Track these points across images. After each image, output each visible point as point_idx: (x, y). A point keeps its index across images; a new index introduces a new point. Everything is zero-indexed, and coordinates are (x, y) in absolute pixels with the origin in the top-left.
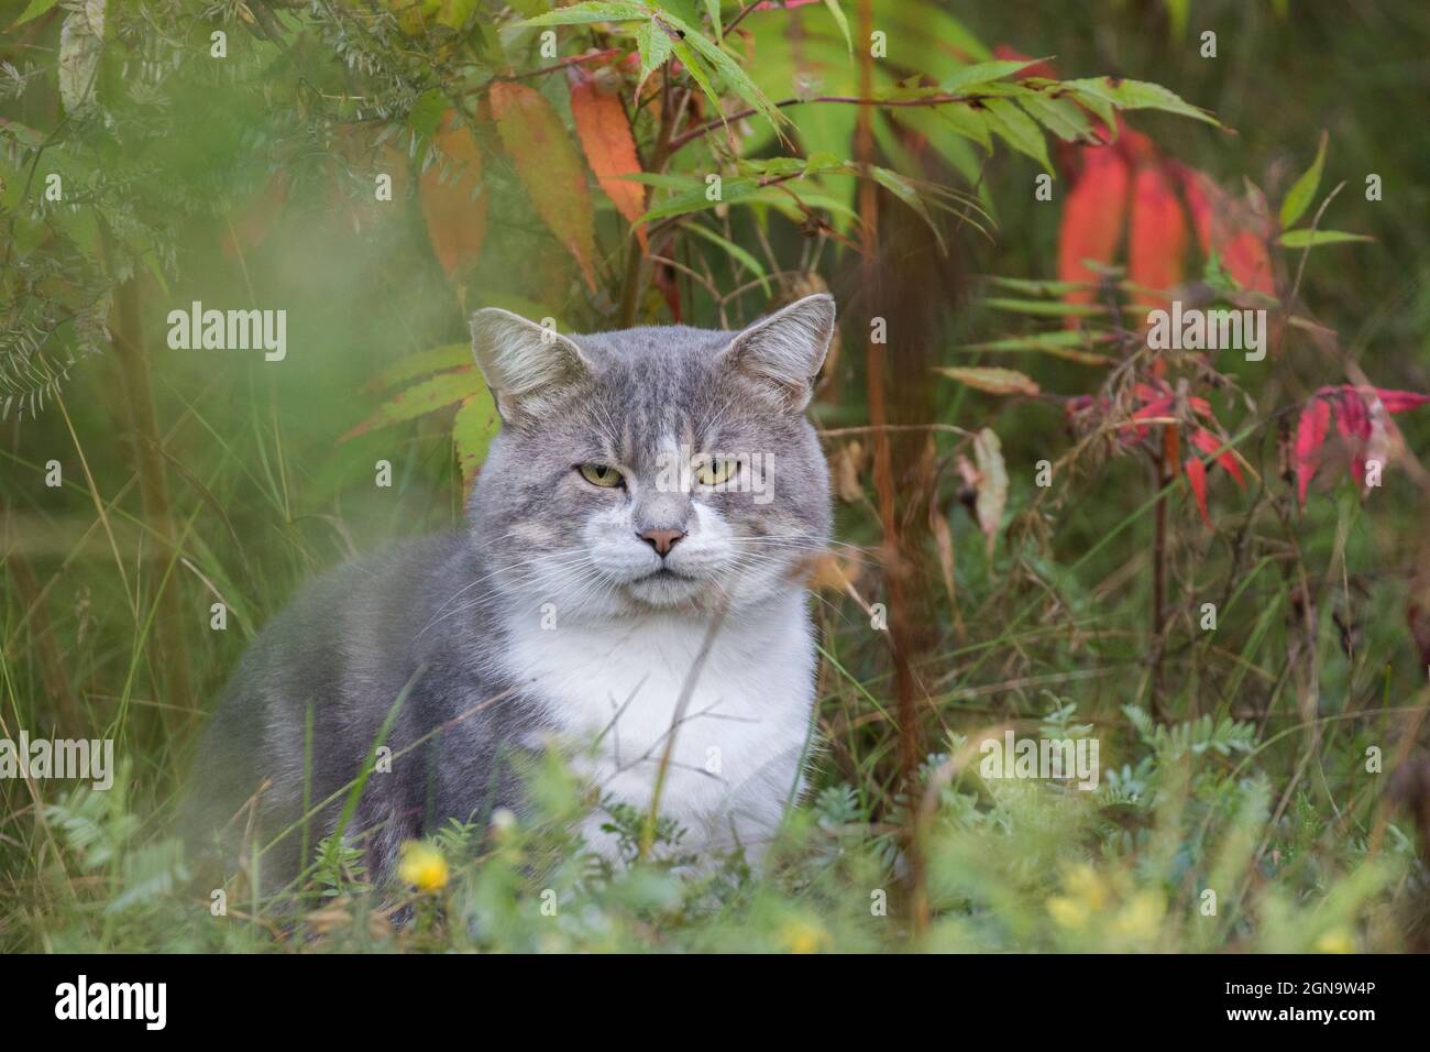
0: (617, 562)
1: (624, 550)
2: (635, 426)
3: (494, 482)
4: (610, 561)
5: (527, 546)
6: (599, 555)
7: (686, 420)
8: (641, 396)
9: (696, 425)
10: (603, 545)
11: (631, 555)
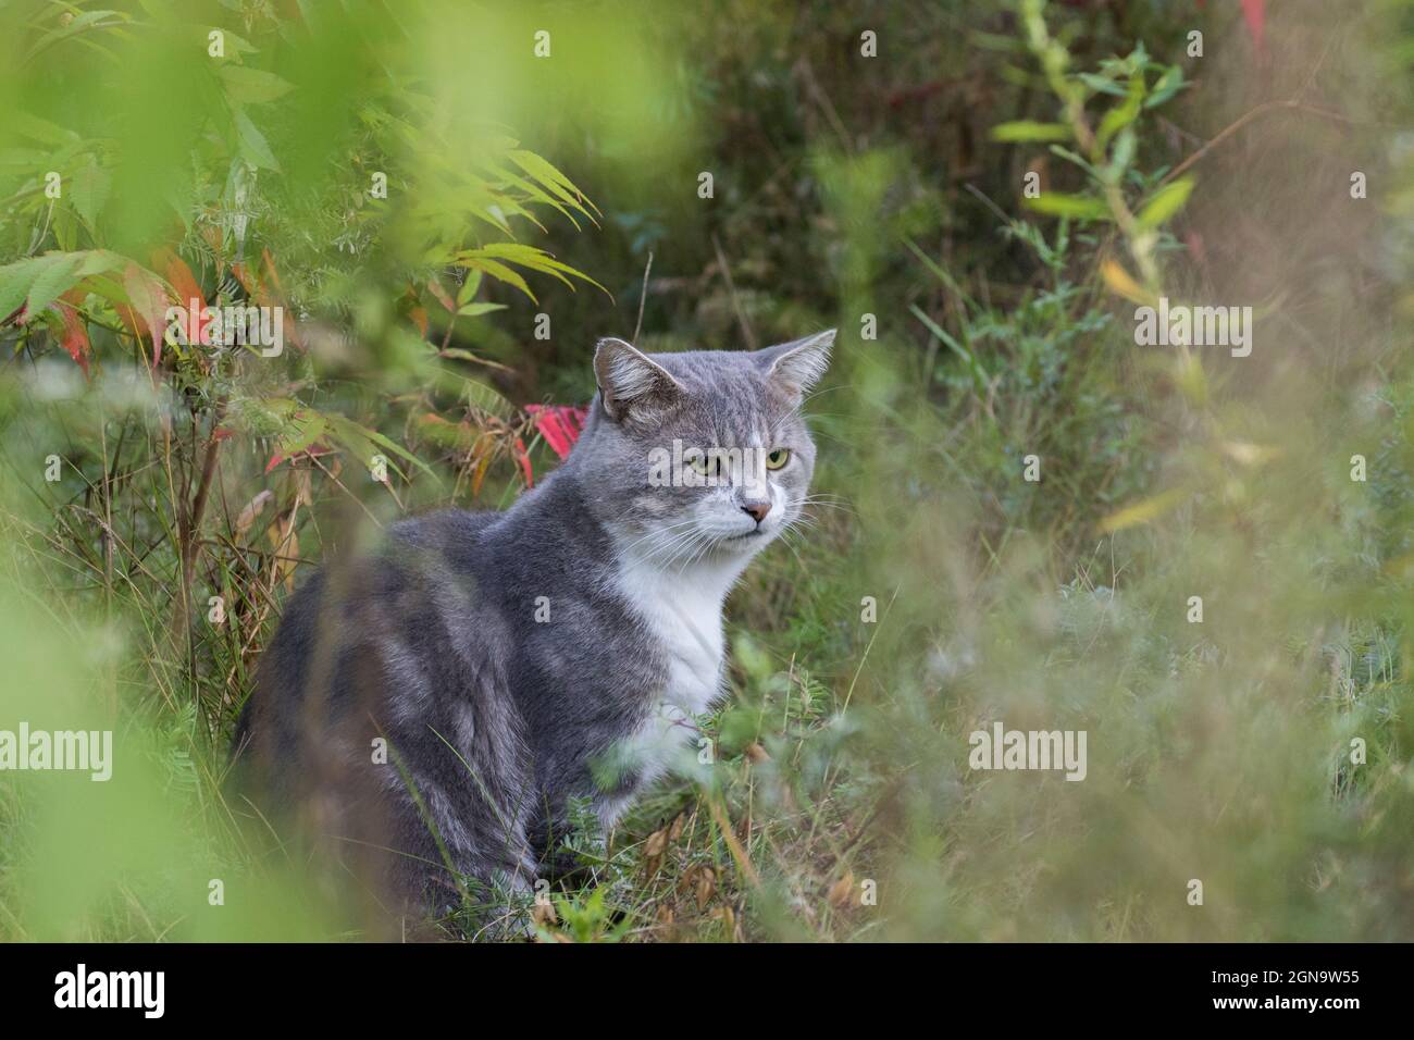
0: (724, 528)
1: (731, 520)
2: (733, 427)
3: (619, 465)
4: (717, 527)
5: (646, 514)
6: (708, 523)
7: (764, 421)
8: (732, 405)
9: (770, 424)
10: (712, 516)
11: (735, 523)
